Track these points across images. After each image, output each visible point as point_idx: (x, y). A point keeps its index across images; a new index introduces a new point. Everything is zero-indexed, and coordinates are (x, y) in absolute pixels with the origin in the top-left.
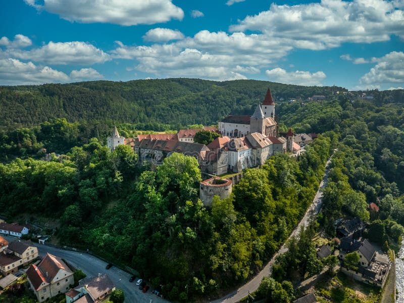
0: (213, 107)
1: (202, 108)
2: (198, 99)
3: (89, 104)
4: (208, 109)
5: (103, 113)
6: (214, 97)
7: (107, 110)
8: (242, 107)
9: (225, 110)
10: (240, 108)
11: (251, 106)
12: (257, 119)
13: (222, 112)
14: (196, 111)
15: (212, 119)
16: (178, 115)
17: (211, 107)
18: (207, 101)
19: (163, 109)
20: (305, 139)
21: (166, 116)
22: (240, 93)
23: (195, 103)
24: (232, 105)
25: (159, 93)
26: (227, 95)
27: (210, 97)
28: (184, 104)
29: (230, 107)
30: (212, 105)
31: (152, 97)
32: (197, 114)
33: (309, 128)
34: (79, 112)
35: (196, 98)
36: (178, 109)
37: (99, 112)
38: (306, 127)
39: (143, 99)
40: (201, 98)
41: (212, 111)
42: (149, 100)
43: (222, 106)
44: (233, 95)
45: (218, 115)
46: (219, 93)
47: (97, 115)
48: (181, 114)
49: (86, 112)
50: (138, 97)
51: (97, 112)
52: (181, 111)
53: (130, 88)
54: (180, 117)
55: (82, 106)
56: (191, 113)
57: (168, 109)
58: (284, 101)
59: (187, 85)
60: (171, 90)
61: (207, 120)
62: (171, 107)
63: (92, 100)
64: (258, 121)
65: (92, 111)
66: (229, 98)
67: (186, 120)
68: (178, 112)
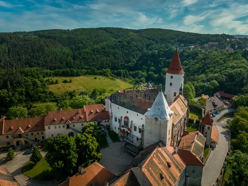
0: (127, 51)
1: (118, 52)
2: (116, 45)
3: (29, 49)
4: (123, 53)
5: (38, 57)
6: (128, 43)
7: (42, 54)
8: (149, 51)
9: (136, 54)
10: (148, 53)
11: (157, 51)
12: (156, 119)
13: (133, 56)
14: (113, 55)
15: (125, 62)
16: (98, 58)
17: (125, 51)
18: (123, 46)
19: (87, 53)
20: (217, 105)
21: (89, 58)
22: (149, 39)
23: (113, 48)
24: (142, 49)
25: (88, 39)
26: (139, 41)
27: (125, 43)
28: (104, 49)
29: (140, 51)
30: (126, 49)
31: (82, 42)
32: (114, 57)
33: (217, 86)
34: (19, 56)
35: (114, 43)
36: (99, 53)
37: (35, 56)
38: (213, 84)
39: (75, 44)
40: (118, 44)
41: (126, 54)
42: (79, 45)
43: (134, 50)
44: (143, 41)
45: (131, 58)
46: (133, 40)
47: (33, 58)
48: (101, 57)
49: (25, 57)
50: (72, 42)
51: (33, 57)
52: (101, 55)
53: (67, 35)
54: (99, 60)
55: (23, 51)
56: (109, 56)
57: (91, 53)
58: (185, 46)
59: (111, 32)
60: (98, 37)
61: (122, 62)
62: (94, 51)
63: (32, 46)
64: (158, 122)
65: (30, 55)
66: (140, 43)
67: (104, 62)
68: (98, 56)
